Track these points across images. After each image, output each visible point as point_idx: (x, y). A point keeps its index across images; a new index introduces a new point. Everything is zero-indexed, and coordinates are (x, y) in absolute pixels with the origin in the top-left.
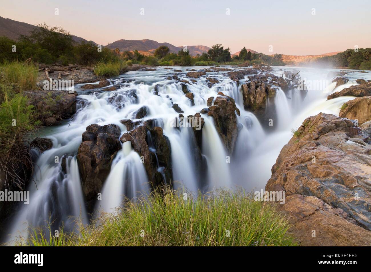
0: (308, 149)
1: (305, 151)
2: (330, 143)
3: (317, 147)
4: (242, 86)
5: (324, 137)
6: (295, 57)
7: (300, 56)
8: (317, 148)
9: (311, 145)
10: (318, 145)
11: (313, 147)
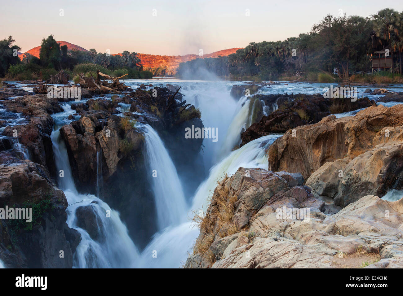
0: (237, 252)
1: (233, 258)
2: (270, 229)
3: (251, 244)
4: (62, 131)
5: (258, 218)
6: (165, 60)
7: (174, 57)
8: (252, 246)
9: (239, 242)
10: (251, 238)
11: (244, 246)
